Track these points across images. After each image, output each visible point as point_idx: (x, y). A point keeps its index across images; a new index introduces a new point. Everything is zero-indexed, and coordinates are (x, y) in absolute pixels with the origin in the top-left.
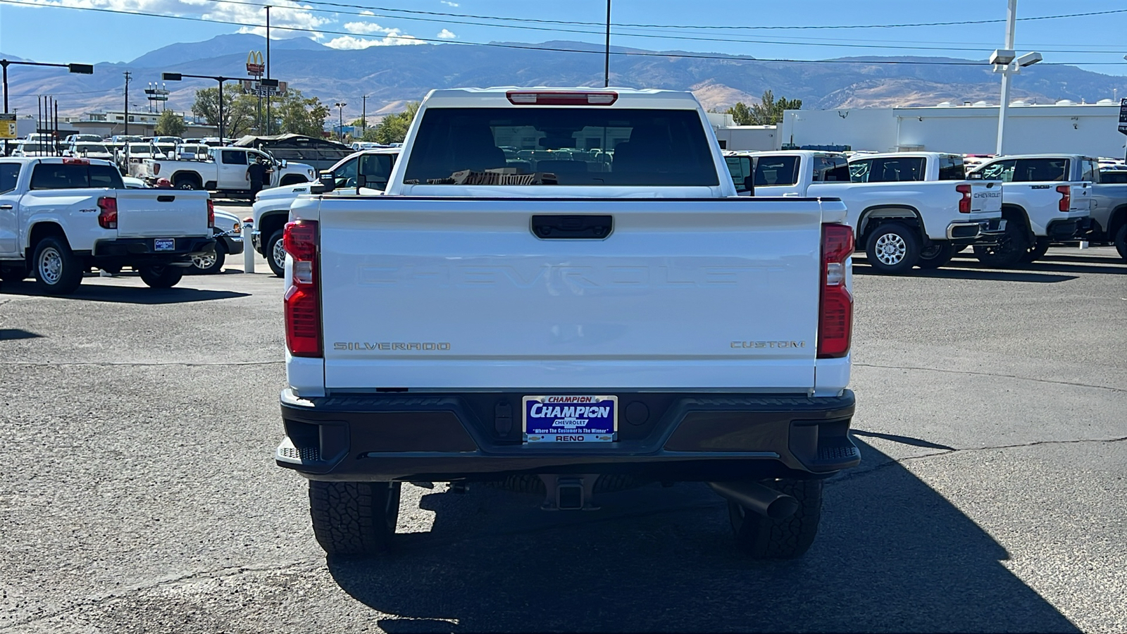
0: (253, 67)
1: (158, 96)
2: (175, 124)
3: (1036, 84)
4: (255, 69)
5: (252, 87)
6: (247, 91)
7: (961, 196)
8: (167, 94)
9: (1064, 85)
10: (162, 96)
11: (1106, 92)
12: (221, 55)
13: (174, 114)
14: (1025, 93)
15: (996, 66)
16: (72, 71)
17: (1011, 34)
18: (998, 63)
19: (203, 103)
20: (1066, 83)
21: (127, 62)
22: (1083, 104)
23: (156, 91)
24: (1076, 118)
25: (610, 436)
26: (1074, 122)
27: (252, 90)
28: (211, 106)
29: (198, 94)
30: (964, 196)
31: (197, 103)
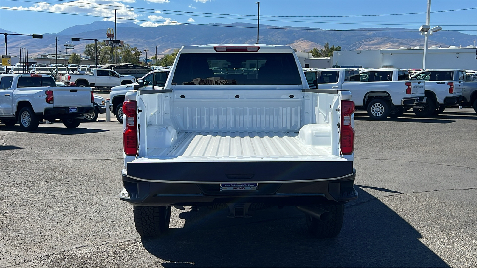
0: (110, 35)
1: (70, 47)
2: (77, 59)
3: (441, 39)
4: (110, 36)
5: (109, 43)
6: (107, 45)
7: (407, 87)
8: (73, 46)
9: (453, 39)
10: (71, 47)
11: (471, 42)
12: (96, 30)
13: (76, 55)
14: (437, 43)
15: (422, 32)
16: (34, 37)
17: (429, 19)
18: (423, 31)
19: (88, 50)
20: (454, 39)
21: (57, 33)
22: (461, 48)
23: (69, 45)
24: (458, 53)
25: (256, 187)
26: (457, 55)
27: (109, 44)
28: (92, 52)
29: (86, 46)
30: (409, 87)
31: (86, 50)
